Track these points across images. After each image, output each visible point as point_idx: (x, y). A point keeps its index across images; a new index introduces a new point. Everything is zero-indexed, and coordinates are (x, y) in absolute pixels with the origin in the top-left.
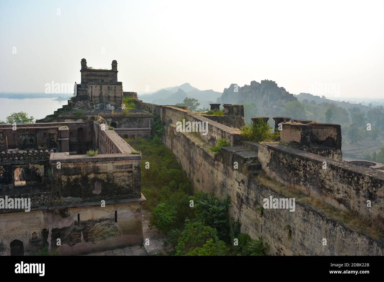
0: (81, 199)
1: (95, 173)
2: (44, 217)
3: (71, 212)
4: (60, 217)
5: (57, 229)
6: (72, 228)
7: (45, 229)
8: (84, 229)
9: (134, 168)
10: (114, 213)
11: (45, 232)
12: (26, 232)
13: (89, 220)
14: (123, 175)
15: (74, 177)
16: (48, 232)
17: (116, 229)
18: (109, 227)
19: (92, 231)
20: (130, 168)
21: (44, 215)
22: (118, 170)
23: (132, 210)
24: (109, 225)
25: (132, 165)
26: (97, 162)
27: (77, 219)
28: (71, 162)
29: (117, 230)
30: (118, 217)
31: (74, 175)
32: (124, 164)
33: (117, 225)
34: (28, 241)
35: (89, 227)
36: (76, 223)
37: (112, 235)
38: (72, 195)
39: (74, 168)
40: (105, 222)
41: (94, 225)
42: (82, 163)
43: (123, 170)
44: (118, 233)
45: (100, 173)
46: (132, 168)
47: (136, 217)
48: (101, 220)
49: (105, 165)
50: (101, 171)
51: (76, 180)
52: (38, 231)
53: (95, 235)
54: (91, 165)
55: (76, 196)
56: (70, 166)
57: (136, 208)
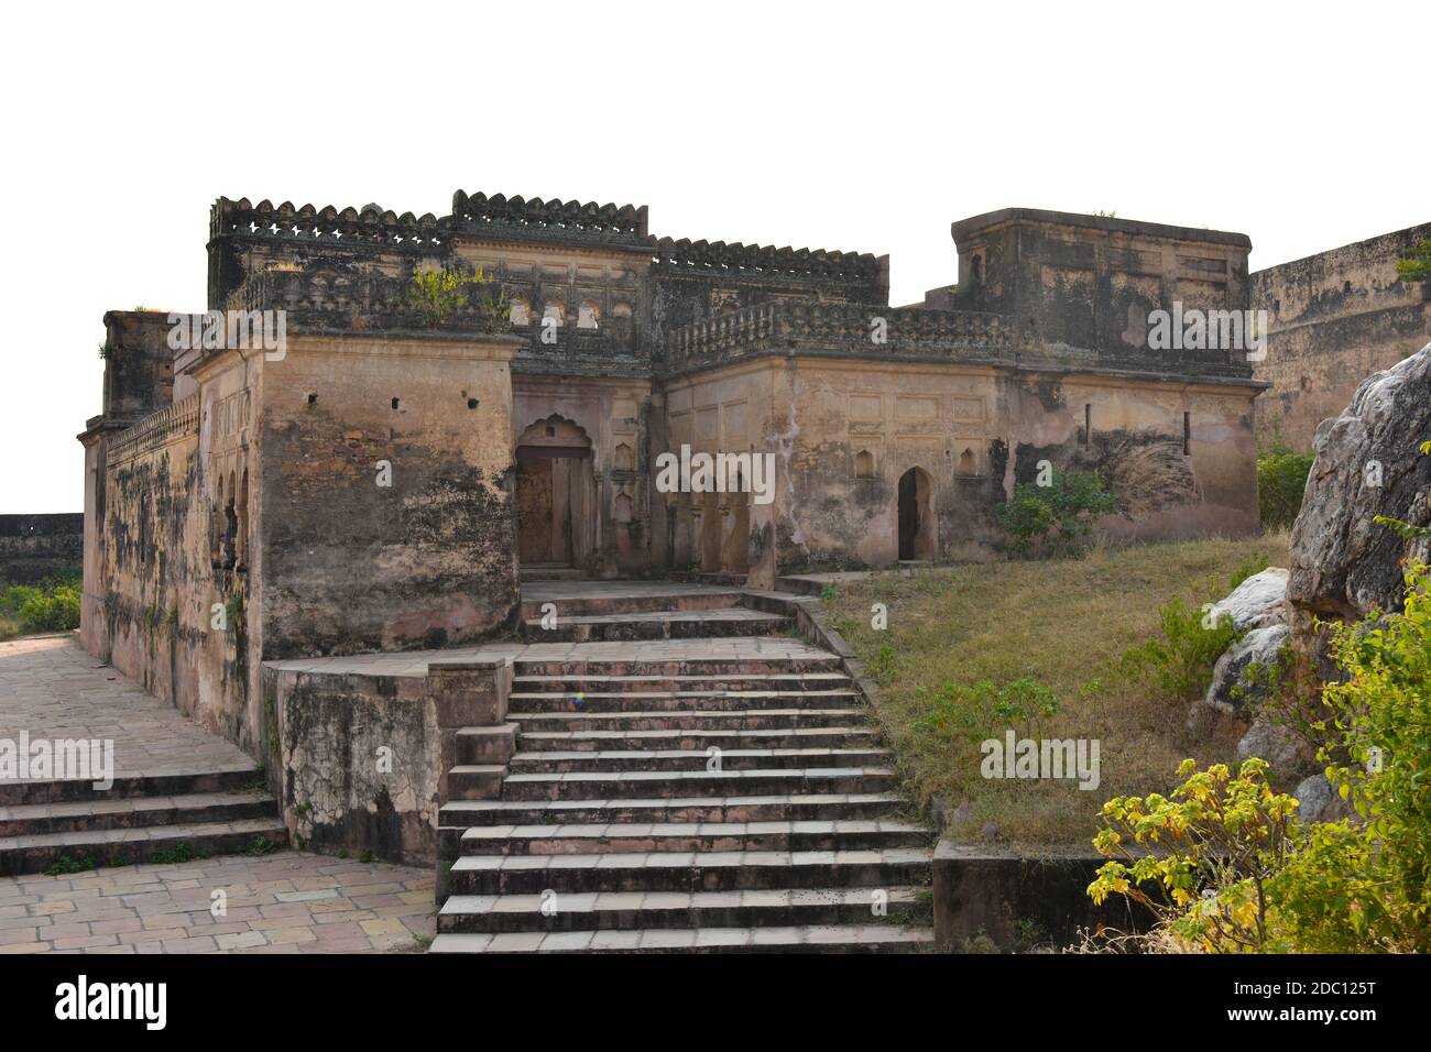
0: (1095, 355)
1: (1128, 274)
2: (999, 400)
3: (1069, 393)
4: (1040, 407)
5: (1030, 447)
6: (1071, 452)
7: (998, 443)
8: (1102, 462)
9: (1230, 274)
10: (1182, 417)
11: (998, 452)
12: (949, 442)
13: (1117, 433)
14: (1202, 295)
15: (1073, 276)
16: (1005, 454)
17: (1185, 479)
18: (1169, 467)
19: (1125, 472)
20: (1219, 271)
21: (999, 391)
22: (1191, 274)
23: (1229, 416)
24: (1167, 459)
25: (1224, 262)
26: (1138, 234)
27: (1084, 423)
28: (1069, 225)
29: (1190, 482)
30: (1193, 434)
31: (1073, 269)
32: (1204, 254)
33: (1189, 463)
34: (950, 476)
35: (1116, 456)
36: (1082, 436)
37: (1178, 497)
38: (1071, 339)
39: (1077, 247)
40: (1156, 448)
41: (1128, 451)
42: (1097, 231)
43: (1203, 275)
44: (1194, 494)
45: (1140, 276)
46: (1225, 272)
47: (1241, 443)
48: (1148, 439)
49: (1154, 248)
50: (1145, 269)
51: (1079, 288)
52: (980, 446)
53: (1133, 487)
54: (1121, 244)
55: (1081, 345)
56: (1065, 237)
57: (1240, 414)
